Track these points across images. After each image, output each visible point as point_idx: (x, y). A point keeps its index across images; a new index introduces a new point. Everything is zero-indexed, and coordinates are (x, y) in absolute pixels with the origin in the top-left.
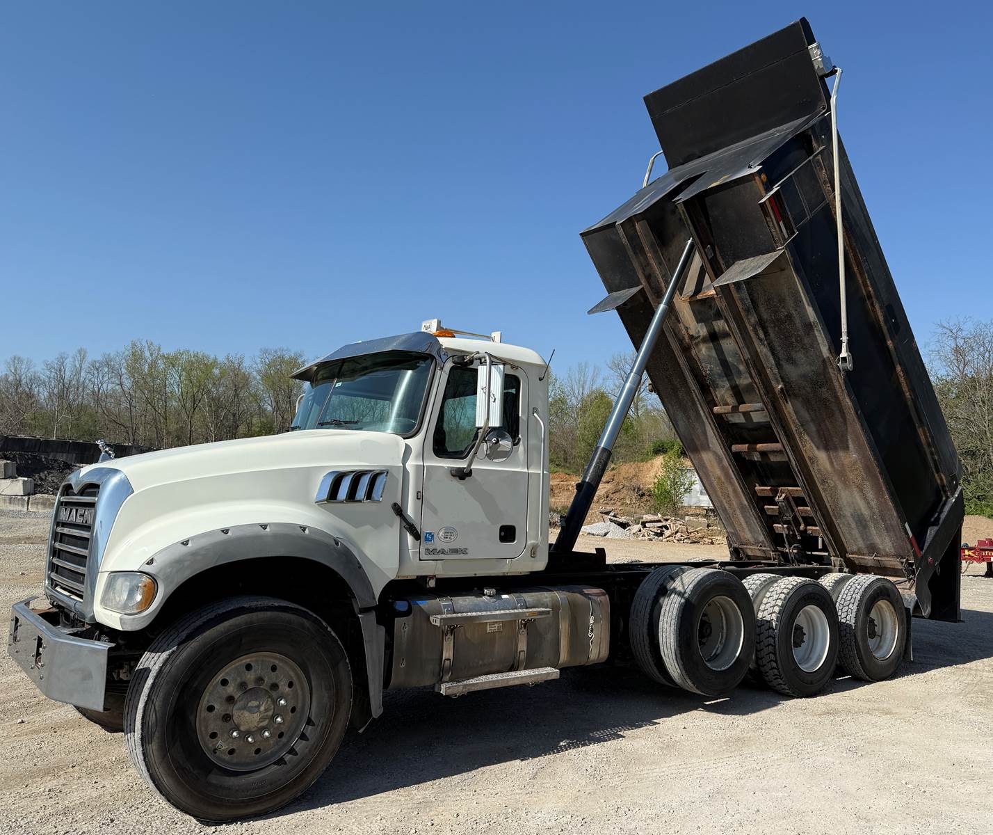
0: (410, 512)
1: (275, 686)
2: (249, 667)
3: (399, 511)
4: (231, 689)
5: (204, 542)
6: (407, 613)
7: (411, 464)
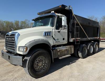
0: (54, 37)
1: (42, 60)
2: (39, 58)
3: (53, 37)
4: (38, 61)
5: (32, 42)
6: (55, 49)
7: (53, 31)
